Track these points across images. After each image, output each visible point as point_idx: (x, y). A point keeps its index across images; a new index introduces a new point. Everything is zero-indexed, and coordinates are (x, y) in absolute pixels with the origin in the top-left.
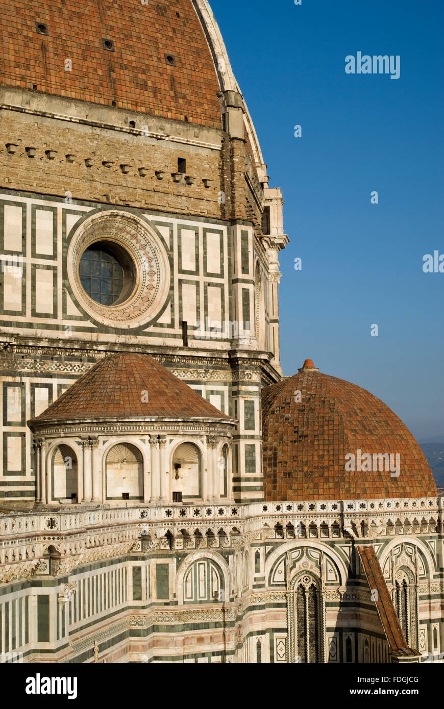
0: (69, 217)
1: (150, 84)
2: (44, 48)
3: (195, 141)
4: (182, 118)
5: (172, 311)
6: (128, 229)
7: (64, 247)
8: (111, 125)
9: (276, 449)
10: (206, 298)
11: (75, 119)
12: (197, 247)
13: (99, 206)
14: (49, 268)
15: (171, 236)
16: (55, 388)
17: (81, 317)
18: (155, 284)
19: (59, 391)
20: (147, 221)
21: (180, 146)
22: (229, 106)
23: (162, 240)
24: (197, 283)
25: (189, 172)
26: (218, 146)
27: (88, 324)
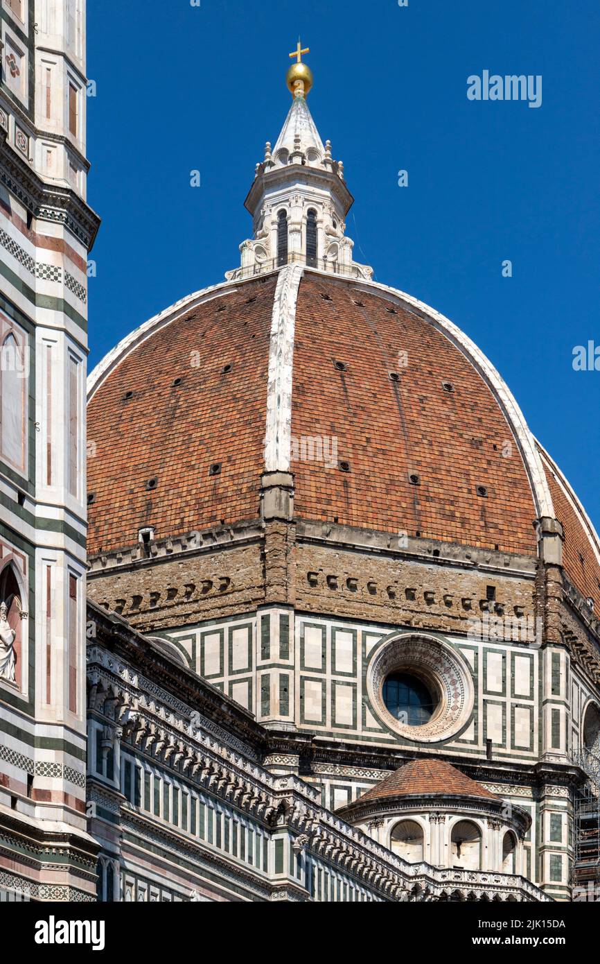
0: (369, 638)
1: (457, 514)
2: (346, 484)
3: (506, 569)
4: (493, 546)
5: (476, 729)
7: (363, 666)
8: (414, 554)
10: (513, 718)
11: (377, 549)
12: (504, 670)
13: (400, 629)
14: (348, 684)
15: (476, 659)
16: (354, 791)
17: (380, 730)
18: (459, 705)
19: (358, 793)
20: (450, 644)
21: (489, 575)
23: (467, 662)
24: (504, 704)
25: (499, 598)
26: (532, 574)
27: (387, 736)
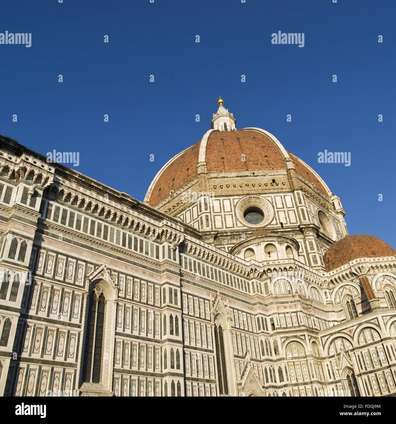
0: (235, 200)
1: (259, 163)
2: (223, 162)
3: (277, 173)
4: (272, 169)
5: (276, 220)
6: (257, 201)
7: (234, 208)
8: (247, 175)
9: (329, 258)
10: (288, 215)
11: (235, 176)
12: (282, 201)
13: (245, 196)
14: (230, 215)
15: (272, 199)
17: (242, 226)
18: (269, 214)
20: (262, 197)
21: (272, 176)
22: (286, 161)
23: (269, 201)
24: (284, 211)
25: (277, 182)
26: (286, 173)
27: (246, 228)
